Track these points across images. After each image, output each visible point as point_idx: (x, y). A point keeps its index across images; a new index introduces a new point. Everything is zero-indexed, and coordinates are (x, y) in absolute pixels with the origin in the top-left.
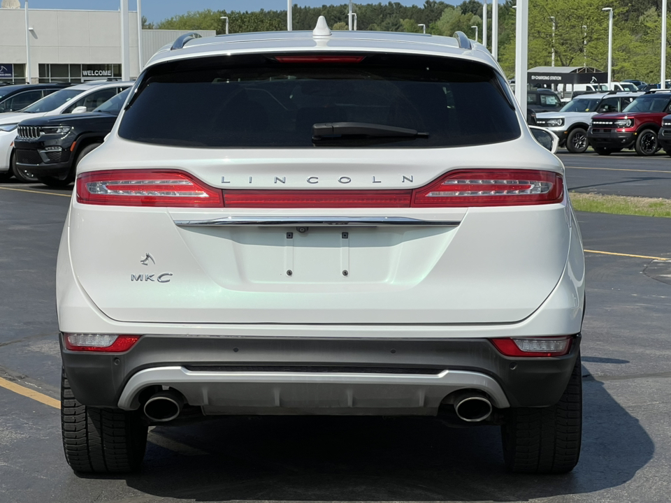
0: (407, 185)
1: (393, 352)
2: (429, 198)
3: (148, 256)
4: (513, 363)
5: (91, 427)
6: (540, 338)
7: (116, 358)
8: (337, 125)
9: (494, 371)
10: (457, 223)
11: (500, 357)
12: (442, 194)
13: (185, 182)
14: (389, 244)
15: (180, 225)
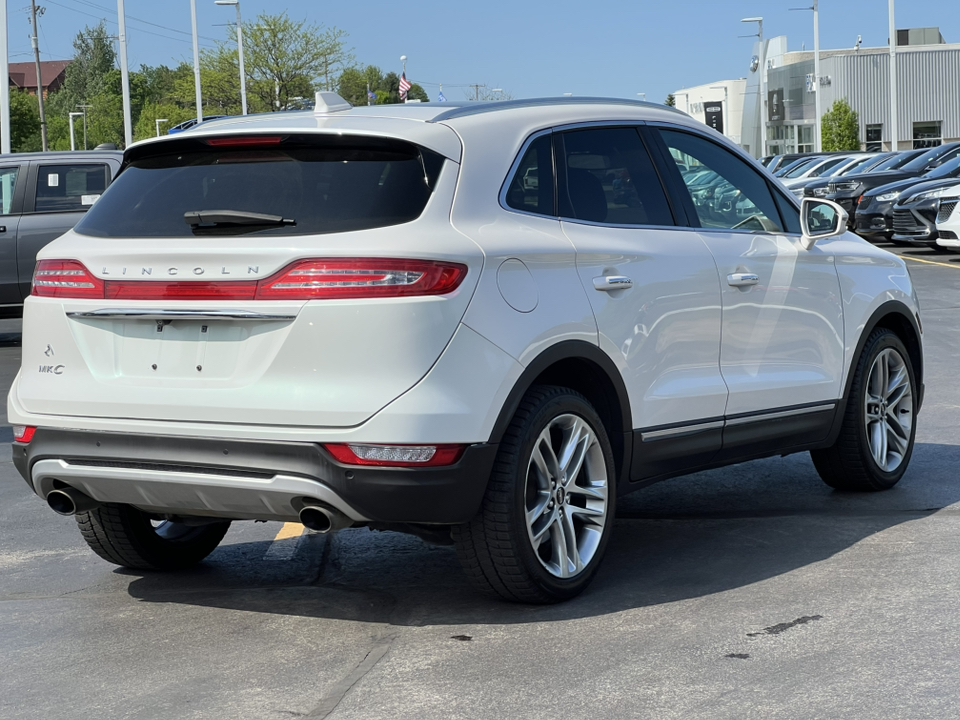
0: (253, 276)
1: (226, 453)
2: (274, 290)
4: (349, 472)
6: (380, 446)
9: (325, 479)
10: (292, 318)
11: (332, 465)
12: (293, 286)
13: (78, 273)
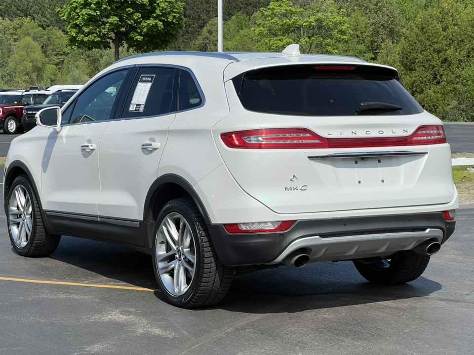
1: (410, 221)
2: (414, 140)
3: (294, 176)
4: (448, 224)
5: (217, 279)
7: (281, 234)
8: (371, 103)
10: (426, 153)
11: (445, 221)
13: (308, 135)
14: (398, 165)
15: (310, 158)
